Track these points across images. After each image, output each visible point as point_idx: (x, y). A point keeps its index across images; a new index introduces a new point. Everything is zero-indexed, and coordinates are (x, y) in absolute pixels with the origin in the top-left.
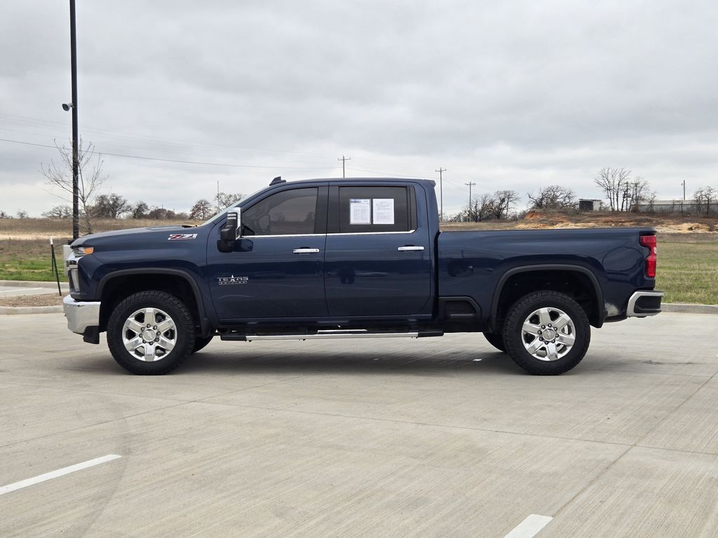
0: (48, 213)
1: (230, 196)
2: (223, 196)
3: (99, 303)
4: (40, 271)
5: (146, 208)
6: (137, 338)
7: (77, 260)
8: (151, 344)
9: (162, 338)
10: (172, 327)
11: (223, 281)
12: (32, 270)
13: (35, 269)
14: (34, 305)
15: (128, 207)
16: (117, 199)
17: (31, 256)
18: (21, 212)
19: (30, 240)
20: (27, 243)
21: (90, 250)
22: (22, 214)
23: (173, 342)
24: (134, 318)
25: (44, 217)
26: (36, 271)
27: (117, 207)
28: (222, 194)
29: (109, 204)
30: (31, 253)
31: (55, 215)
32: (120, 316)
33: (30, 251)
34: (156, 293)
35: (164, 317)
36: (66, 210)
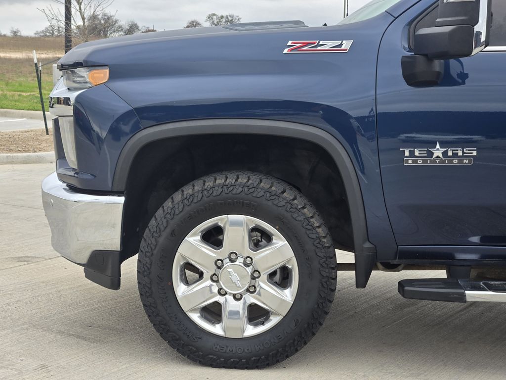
0: (41, 32)
1: (222, 17)
2: (215, 17)
3: (122, 199)
4: (28, 94)
5: (137, 28)
6: (206, 283)
7: (73, 96)
8: (237, 298)
9: (263, 284)
10: (289, 260)
11: (413, 155)
12: (19, 93)
13: (23, 91)
14: (10, 151)
15: (120, 27)
16: (108, 18)
17: (20, 77)
18: (15, 30)
19: (20, 59)
20: (17, 61)
21: (102, 75)
22: (15, 32)
23: (289, 295)
24: (199, 238)
25: (37, 36)
26: (24, 94)
27: (108, 27)
28: (214, 15)
29: (100, 23)
30: (21, 72)
31: (48, 34)
32: (168, 230)
33: (20, 70)
34: (254, 179)
35: (268, 237)
36: (58, 30)
